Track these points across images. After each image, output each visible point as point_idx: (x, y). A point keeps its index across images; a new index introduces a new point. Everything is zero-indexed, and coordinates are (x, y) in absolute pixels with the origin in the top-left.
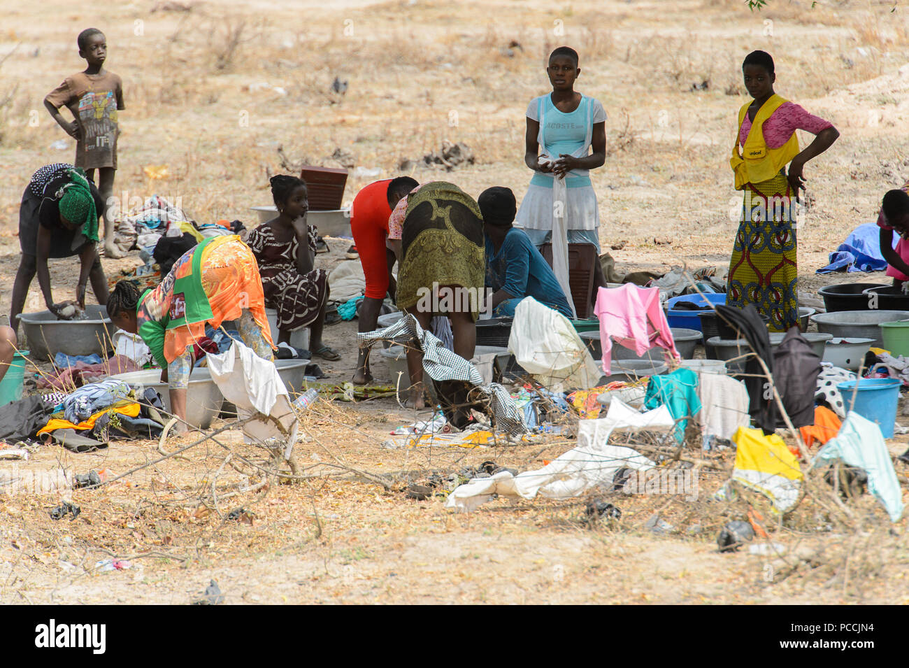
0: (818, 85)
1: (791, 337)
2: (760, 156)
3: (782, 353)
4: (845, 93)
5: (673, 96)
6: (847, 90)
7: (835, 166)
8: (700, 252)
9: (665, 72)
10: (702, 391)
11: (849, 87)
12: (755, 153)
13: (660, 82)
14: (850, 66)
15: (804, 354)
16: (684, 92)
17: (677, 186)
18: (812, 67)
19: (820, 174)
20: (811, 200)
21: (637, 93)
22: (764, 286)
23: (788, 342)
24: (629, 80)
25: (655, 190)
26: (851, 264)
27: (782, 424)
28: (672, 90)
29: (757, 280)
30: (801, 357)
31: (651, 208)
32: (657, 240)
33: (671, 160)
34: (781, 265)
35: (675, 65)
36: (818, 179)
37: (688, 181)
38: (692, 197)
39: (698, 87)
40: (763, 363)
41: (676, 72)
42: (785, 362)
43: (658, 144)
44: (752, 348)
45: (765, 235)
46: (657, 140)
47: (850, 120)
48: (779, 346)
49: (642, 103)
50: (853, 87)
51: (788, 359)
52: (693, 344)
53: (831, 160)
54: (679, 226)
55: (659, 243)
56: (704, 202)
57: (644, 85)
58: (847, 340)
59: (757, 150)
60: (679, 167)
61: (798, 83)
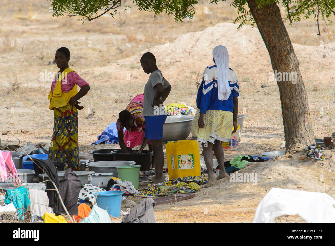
0: (105, 61)
1: (68, 173)
2: (59, 96)
3: (64, 180)
4: (115, 64)
5: (40, 67)
6: (116, 63)
7: (109, 97)
8: (41, 136)
9: (37, 56)
10: (30, 196)
11: (117, 61)
12: (57, 94)
13: (35, 61)
14: (121, 51)
15: (73, 180)
16: (45, 65)
17: (36, 107)
18: (104, 53)
19: (101, 101)
20: (93, 112)
21: (25, 66)
22: (61, 151)
23: (67, 175)
24: (22, 60)
25: (26, 109)
26: (107, 140)
27: (64, 211)
28: (39, 64)
29: (58, 149)
30: (72, 182)
31: (23, 117)
32: (23, 131)
33: (35, 95)
34: (69, 142)
35: (41, 54)
36: (100, 102)
37: (41, 104)
38: (42, 112)
39: (51, 63)
40: (54, 184)
41: (42, 57)
42: (65, 184)
43: (30, 88)
44: (49, 178)
45: (62, 129)
46: (30, 87)
47: (117, 76)
48: (63, 177)
49: (26, 70)
50: (119, 61)
51: (67, 183)
52: (33, 176)
53: (107, 94)
54: (35, 124)
55: (23, 132)
56: (47, 114)
57: (28, 62)
58: (102, 174)
59: (58, 93)
60: (39, 99)
61: (97, 60)
